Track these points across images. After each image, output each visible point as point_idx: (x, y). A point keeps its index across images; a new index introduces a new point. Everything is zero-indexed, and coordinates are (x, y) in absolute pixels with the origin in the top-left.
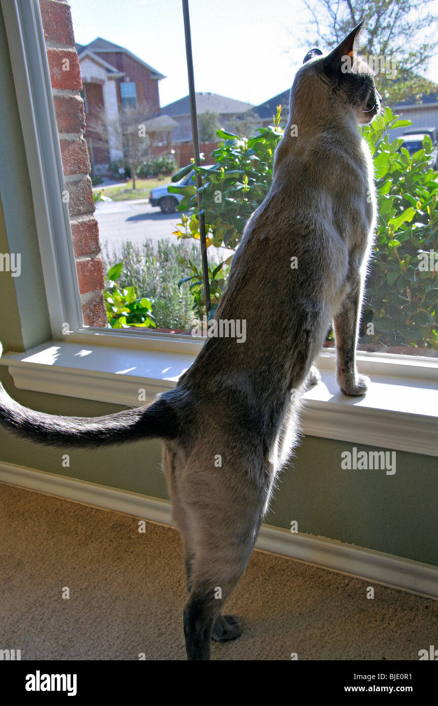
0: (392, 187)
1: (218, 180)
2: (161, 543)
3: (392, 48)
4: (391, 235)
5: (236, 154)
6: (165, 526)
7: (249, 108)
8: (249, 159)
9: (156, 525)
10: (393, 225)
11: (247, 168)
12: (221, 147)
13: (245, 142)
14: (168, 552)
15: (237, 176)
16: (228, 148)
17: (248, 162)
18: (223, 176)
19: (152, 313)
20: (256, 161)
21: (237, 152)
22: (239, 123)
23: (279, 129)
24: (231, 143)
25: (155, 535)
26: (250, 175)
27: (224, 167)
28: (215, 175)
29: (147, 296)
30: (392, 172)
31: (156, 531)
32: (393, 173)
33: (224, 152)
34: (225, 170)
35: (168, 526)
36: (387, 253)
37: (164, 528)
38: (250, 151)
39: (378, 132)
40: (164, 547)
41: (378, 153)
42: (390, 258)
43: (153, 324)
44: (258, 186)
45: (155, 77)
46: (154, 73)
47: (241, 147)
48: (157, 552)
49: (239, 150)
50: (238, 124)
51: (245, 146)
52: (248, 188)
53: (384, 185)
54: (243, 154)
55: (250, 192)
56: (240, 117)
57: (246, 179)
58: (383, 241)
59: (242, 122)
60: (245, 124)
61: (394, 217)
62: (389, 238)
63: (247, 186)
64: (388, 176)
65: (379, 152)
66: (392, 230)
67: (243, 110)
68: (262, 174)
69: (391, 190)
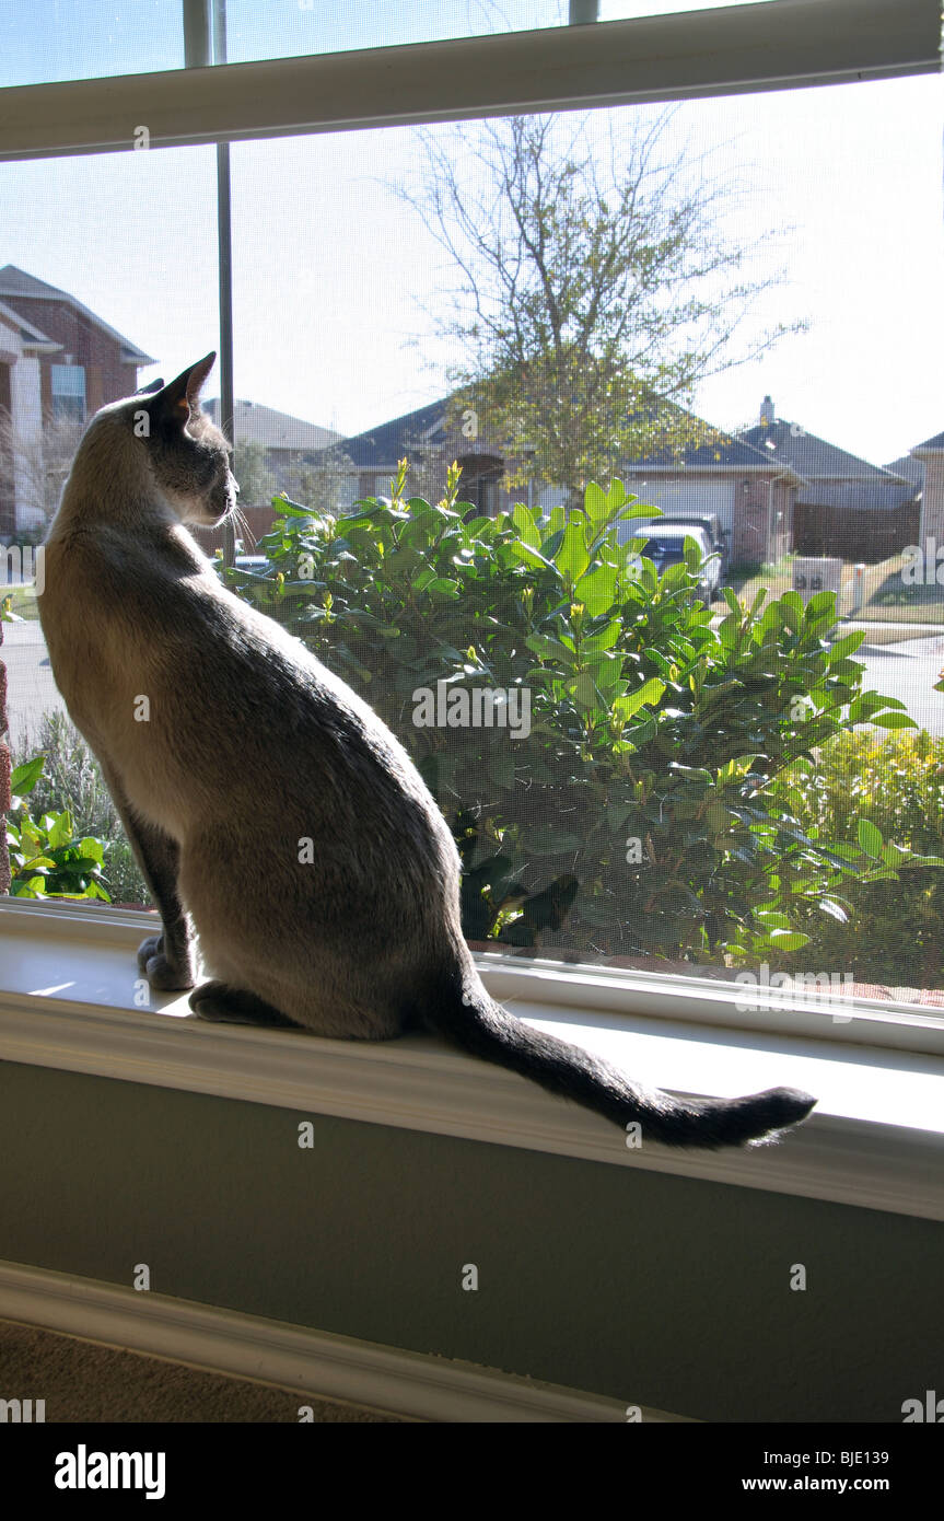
0: (623, 633)
1: (271, 597)
2: (102, 1387)
3: (625, 355)
4: (618, 729)
5: (311, 547)
6: (114, 1347)
7: (332, 443)
8: (336, 559)
9: (91, 1346)
10: (622, 709)
11: (331, 577)
12: (279, 529)
13: (330, 524)
14: (118, 1407)
15: (311, 592)
16: (293, 532)
17: (335, 563)
18: (282, 590)
19: (103, 872)
20: (350, 562)
21: (311, 542)
22: (309, 471)
23: (401, 505)
24: (300, 523)
25: (90, 1369)
26: (336, 590)
27: (284, 573)
28: (266, 587)
29: (95, 833)
30: (622, 602)
31: (91, 1360)
32: (625, 607)
33: (284, 541)
34: (286, 577)
35: (122, 1349)
36: (607, 764)
37: (111, 1352)
38: (340, 544)
39: (598, 523)
40: (110, 1398)
41: (596, 566)
42: (614, 776)
43: (104, 895)
44: (353, 615)
45: (130, 360)
46: (129, 351)
47: (321, 534)
48: (92, 1409)
49: (316, 538)
50: (308, 473)
51: (330, 533)
52: (332, 618)
53: (605, 629)
54: (325, 548)
55: (335, 625)
56: (313, 458)
57: (330, 601)
58: (602, 741)
59: (316, 469)
60: (322, 475)
61: (625, 695)
62: (614, 736)
63: (330, 613)
64: (614, 610)
65: (599, 563)
66: (619, 719)
67: (319, 445)
68: (361, 591)
69: (620, 637)
